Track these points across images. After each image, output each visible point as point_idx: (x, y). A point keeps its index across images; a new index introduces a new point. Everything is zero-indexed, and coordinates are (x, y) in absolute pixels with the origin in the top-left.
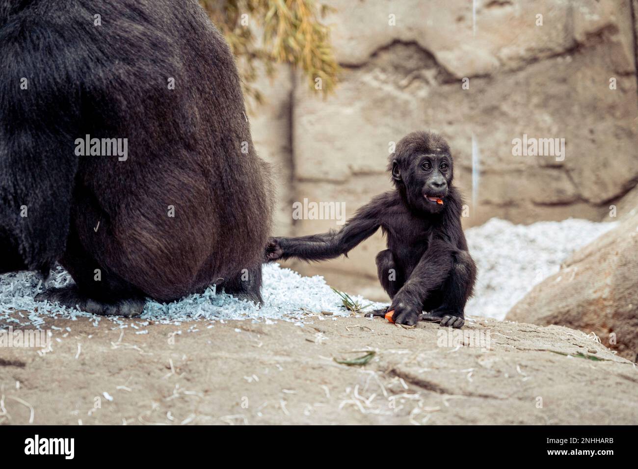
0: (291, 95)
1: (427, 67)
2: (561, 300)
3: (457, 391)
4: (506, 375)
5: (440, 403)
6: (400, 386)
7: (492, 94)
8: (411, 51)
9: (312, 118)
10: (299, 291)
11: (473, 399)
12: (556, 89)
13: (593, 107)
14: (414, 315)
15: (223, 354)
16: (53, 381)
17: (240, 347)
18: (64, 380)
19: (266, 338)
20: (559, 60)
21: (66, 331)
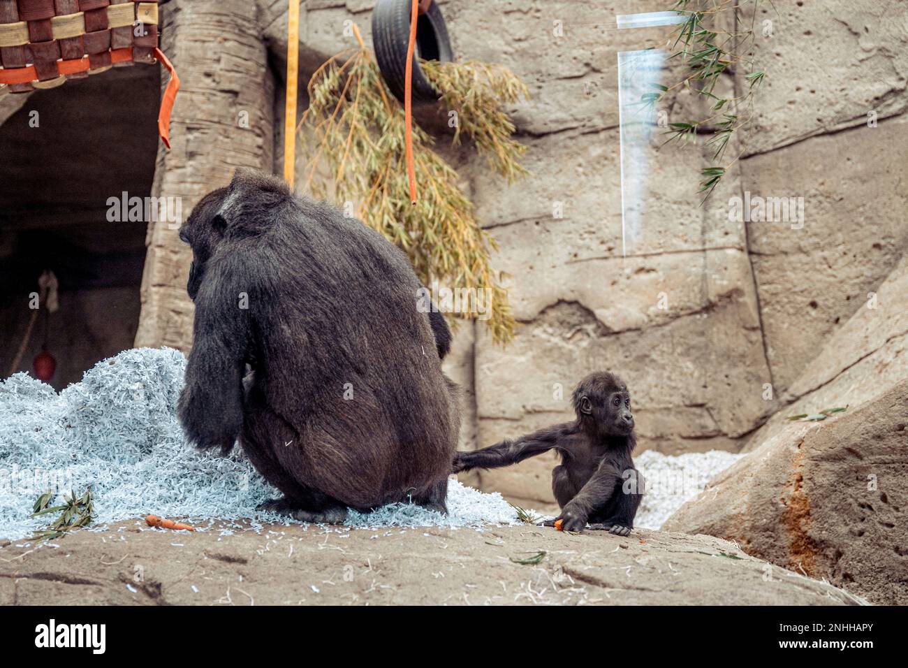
0: (473, 346)
1: (587, 322)
2: (706, 515)
3: (618, 584)
4: (660, 571)
5: (603, 595)
6: (567, 581)
7: (643, 344)
8: (574, 308)
9: (491, 365)
10: (480, 505)
11: (631, 591)
12: (696, 340)
13: (727, 356)
14: (579, 523)
15: (414, 554)
16: (270, 576)
17: (428, 548)
18: (279, 575)
19: (451, 541)
20: (698, 316)
21: (281, 535)
